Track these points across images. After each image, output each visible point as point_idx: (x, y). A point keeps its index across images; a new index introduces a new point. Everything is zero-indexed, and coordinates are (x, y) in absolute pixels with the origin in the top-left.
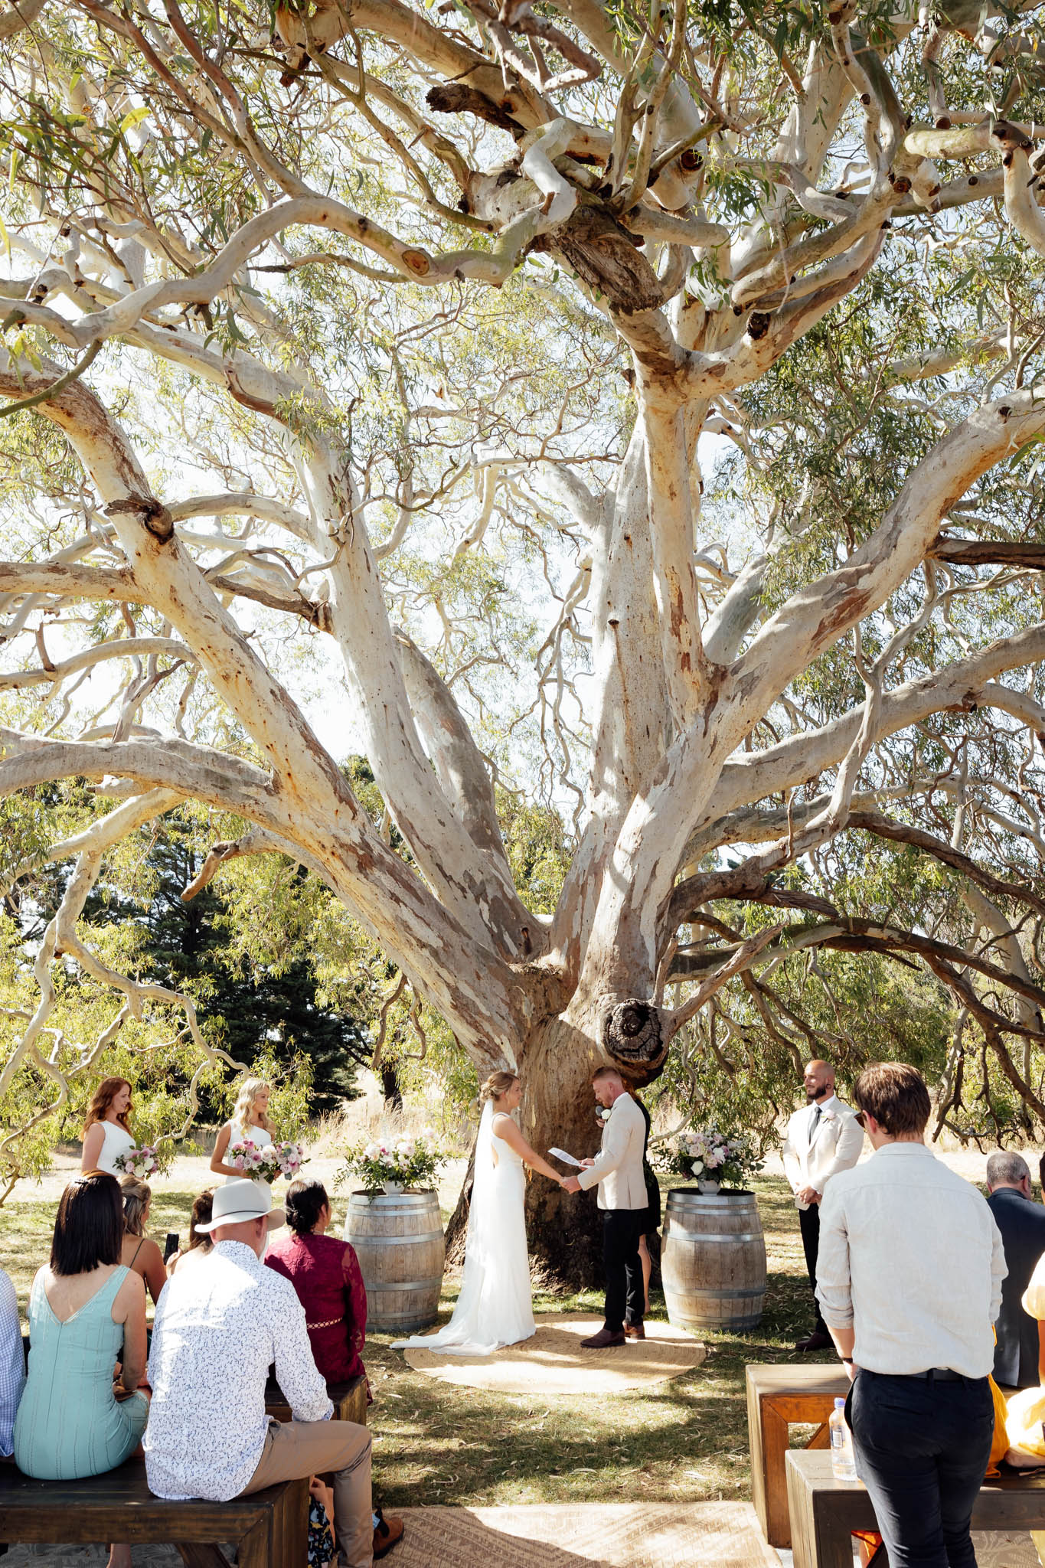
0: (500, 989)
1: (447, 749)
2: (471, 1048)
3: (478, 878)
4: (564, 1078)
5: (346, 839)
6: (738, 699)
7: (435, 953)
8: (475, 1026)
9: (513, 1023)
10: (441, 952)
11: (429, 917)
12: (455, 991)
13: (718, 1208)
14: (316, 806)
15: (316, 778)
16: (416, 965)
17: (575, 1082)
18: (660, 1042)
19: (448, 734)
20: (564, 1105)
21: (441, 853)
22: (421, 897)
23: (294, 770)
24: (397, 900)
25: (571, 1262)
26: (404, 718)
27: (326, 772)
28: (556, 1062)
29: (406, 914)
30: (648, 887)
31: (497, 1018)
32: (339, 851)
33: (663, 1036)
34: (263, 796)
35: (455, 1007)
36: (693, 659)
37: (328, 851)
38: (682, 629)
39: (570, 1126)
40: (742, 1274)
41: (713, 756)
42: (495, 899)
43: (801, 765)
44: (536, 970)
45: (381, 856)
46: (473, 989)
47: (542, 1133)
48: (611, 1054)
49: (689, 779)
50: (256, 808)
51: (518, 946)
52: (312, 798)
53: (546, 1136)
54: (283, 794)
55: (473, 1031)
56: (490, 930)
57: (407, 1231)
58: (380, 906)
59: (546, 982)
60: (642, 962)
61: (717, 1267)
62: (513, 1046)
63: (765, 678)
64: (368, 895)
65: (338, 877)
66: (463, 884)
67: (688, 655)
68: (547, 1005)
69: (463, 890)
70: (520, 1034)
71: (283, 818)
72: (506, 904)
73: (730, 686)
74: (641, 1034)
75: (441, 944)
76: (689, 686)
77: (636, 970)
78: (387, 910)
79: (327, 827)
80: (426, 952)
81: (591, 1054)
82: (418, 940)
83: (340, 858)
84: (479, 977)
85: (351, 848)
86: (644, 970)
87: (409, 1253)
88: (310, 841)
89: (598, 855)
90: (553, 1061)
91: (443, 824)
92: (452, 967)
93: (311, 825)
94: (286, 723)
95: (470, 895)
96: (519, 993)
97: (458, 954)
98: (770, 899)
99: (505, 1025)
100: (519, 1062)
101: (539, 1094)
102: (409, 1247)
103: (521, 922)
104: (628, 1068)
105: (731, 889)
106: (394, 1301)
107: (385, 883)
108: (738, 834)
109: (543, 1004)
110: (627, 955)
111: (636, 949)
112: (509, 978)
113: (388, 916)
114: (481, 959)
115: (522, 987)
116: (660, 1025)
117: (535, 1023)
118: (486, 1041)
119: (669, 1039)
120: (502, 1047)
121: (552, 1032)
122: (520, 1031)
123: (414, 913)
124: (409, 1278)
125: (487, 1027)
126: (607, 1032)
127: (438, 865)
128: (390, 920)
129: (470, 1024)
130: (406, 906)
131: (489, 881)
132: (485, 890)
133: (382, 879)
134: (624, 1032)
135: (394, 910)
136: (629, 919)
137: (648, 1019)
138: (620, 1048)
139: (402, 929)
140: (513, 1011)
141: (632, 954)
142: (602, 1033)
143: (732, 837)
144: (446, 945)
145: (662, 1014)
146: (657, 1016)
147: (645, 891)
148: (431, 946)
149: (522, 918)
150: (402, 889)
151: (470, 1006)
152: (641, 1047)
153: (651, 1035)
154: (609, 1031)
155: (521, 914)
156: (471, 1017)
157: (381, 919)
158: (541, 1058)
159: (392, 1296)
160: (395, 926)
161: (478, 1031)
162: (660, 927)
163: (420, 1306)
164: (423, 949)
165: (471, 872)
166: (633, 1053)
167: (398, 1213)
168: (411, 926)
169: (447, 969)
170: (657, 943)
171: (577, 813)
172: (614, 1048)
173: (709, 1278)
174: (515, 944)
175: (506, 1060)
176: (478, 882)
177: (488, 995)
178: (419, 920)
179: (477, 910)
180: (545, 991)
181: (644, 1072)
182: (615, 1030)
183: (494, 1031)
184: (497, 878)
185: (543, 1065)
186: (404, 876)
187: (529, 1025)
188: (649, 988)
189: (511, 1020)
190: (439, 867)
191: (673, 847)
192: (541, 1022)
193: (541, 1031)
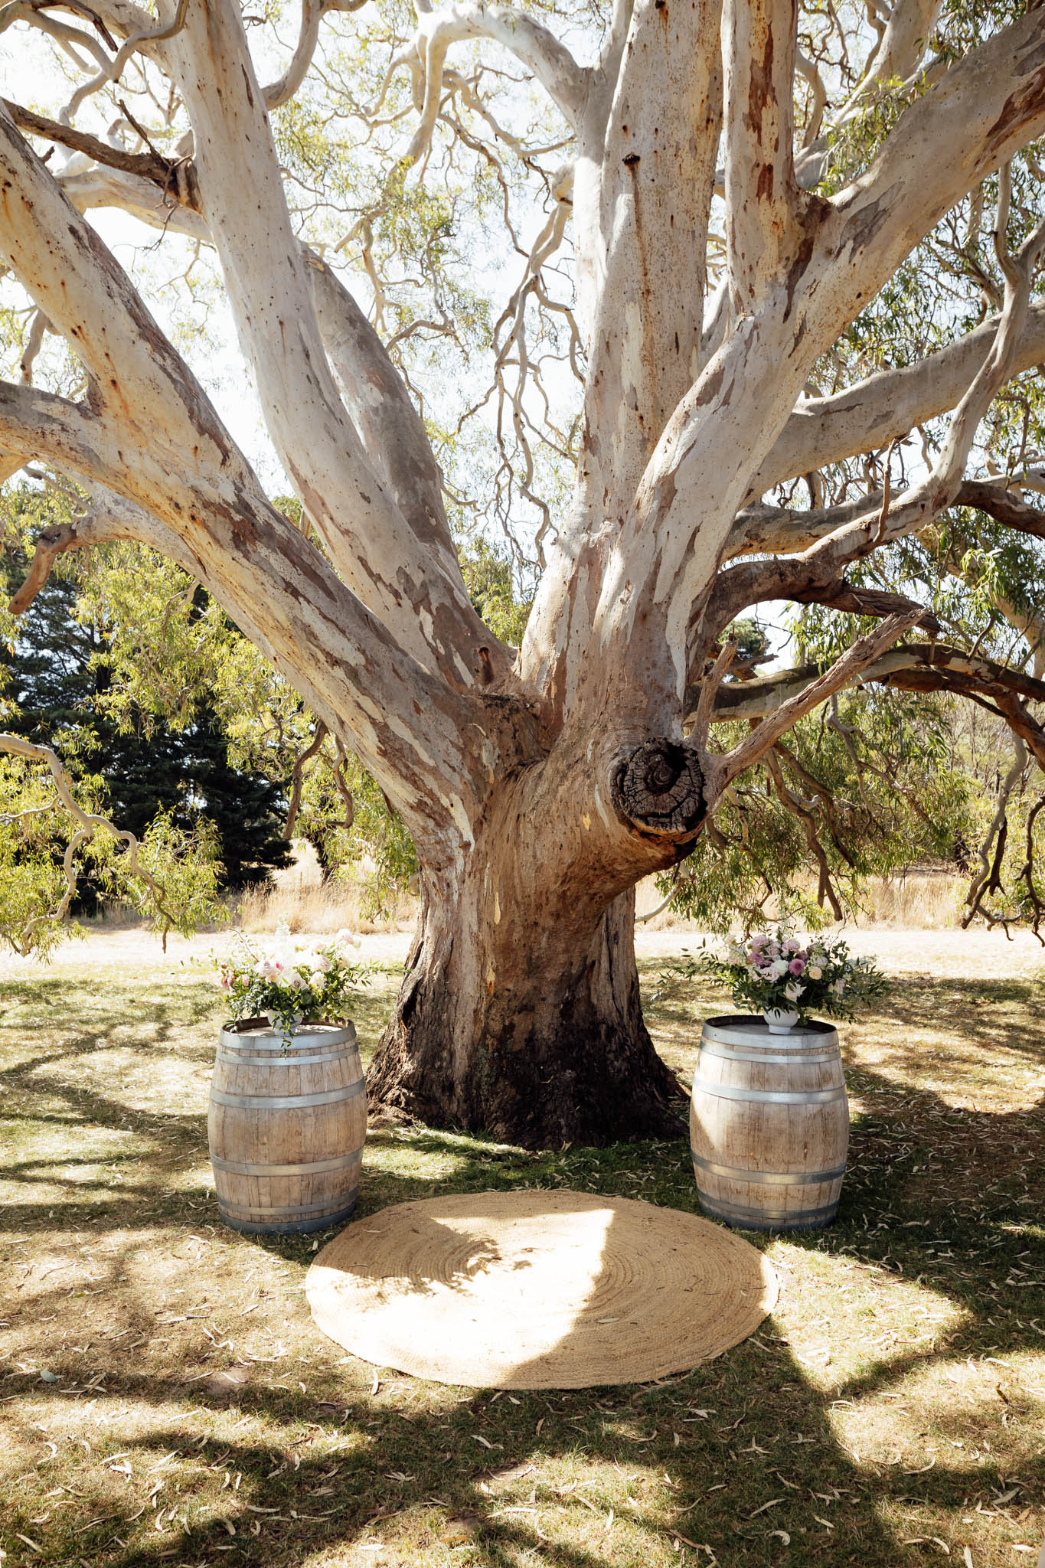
0: (450, 728)
1: (376, 410)
2: (407, 812)
3: (418, 578)
4: (544, 855)
5: (211, 493)
6: (846, 252)
7: (353, 674)
8: (413, 780)
9: (468, 777)
10: (363, 673)
11: (344, 620)
12: (382, 730)
13: (787, 1052)
14: (162, 439)
15: (157, 388)
16: (326, 691)
17: (561, 861)
18: (702, 804)
19: (376, 392)
20: (543, 894)
21: (365, 541)
22: (332, 590)
23: (122, 374)
24: (295, 593)
25: (550, 1106)
26: (309, 344)
27: (174, 381)
28: (532, 832)
29: (309, 615)
30: (681, 568)
31: (444, 769)
32: (203, 514)
33: (707, 794)
34: (74, 420)
35: (384, 753)
36: (778, 177)
37: (186, 514)
38: (766, 115)
39: (550, 922)
40: (819, 1149)
41: (797, 355)
42: (442, 607)
43: (887, 416)
44: (501, 702)
45: (268, 525)
46: (412, 728)
47: (510, 932)
48: (624, 821)
49: (755, 394)
50: (63, 438)
51: (474, 672)
52: (155, 426)
53: (516, 936)
54: (107, 418)
55: (410, 787)
56: (435, 650)
58: (269, 601)
59: (516, 718)
60: (667, 684)
61: (783, 1139)
62: (467, 810)
63: (898, 212)
64: (252, 586)
65: (204, 558)
66: (396, 586)
67: (769, 169)
68: (519, 750)
69: (396, 594)
70: (478, 791)
71: (109, 456)
72: (457, 615)
73: (832, 233)
74: (674, 790)
75: (362, 660)
76: (767, 230)
77: (658, 697)
78: (280, 607)
79: (181, 475)
80: (339, 672)
81: (587, 821)
82: (328, 655)
83: (204, 525)
84: (418, 710)
85: (220, 510)
86: (669, 696)
88: (157, 498)
90: (527, 832)
91: (367, 499)
92: (378, 695)
93: (154, 470)
94: (100, 290)
95: (407, 603)
96: (477, 733)
97: (388, 676)
98: (847, 603)
99: (457, 779)
100: (477, 831)
101: (507, 879)
102: (310, 1111)
103: (479, 640)
104: (648, 842)
105: (792, 585)
106: (289, 1190)
107: (276, 567)
108: (763, 540)
109: (513, 749)
110: (646, 673)
111: (659, 664)
112: (463, 712)
113: (282, 618)
114: (421, 684)
115: (481, 725)
116: (702, 776)
117: (501, 776)
118: (429, 802)
119: (715, 797)
120: (452, 810)
121: (527, 789)
122: (478, 788)
123: (321, 613)
124: (310, 1157)
125: (430, 782)
126: (619, 787)
127: (360, 559)
128: (286, 624)
129: (405, 778)
130: (309, 602)
131: (433, 583)
132: (427, 595)
133: (272, 560)
134: (647, 788)
135: (291, 608)
136: (649, 618)
137: (685, 767)
138: (641, 812)
139: (304, 636)
140: (468, 760)
141: (652, 672)
142: (609, 789)
143: (755, 544)
144: (370, 662)
145: (707, 761)
146: (697, 761)
147: (677, 574)
148: (347, 663)
149: (480, 634)
150: (303, 577)
151: (406, 752)
152: (674, 809)
153: (689, 791)
154: (622, 786)
155: (479, 629)
156: (407, 767)
157: (271, 623)
158: (510, 826)
159: (284, 1183)
160: (293, 633)
161: (418, 788)
162: (693, 634)
163: (328, 1195)
164: (336, 668)
165: (408, 570)
166: (662, 820)
167: (293, 1061)
168: (317, 632)
169: (372, 697)
170: (688, 658)
171: (541, 534)
172: (631, 812)
173: (770, 1156)
174: (470, 669)
175: (457, 829)
176: (418, 583)
177: (432, 735)
178: (329, 624)
179: (416, 623)
180: (516, 731)
181: (672, 849)
182: (634, 783)
183: (440, 787)
184: (444, 580)
185: (513, 837)
186: (305, 557)
187: (492, 780)
188: (676, 724)
189: (465, 772)
190: (363, 561)
191: (724, 505)
192: (510, 775)
193: (509, 788)
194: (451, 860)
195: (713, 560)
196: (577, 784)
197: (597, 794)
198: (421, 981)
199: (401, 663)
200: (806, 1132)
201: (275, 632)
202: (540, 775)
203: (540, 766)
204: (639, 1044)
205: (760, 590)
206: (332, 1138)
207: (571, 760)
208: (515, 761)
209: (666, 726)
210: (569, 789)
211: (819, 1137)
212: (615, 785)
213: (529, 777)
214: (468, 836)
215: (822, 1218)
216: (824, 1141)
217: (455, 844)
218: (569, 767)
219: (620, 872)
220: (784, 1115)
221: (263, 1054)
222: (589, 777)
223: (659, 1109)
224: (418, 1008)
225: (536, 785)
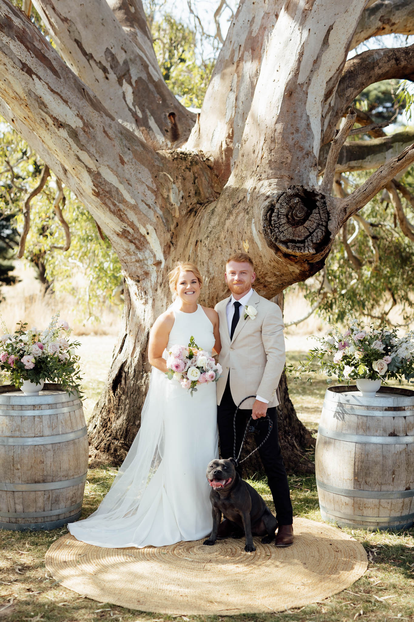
0: (146, 176)
2: (114, 238)
3: (121, 57)
7: (74, 134)
8: (119, 214)
9: (160, 212)
10: (81, 133)
11: (66, 93)
12: (96, 176)
16: (54, 147)
18: (328, 234)
21: (80, 27)
22: (57, 70)
24: (30, 72)
28: (206, 253)
29: (40, 89)
30: (319, 57)
31: (142, 206)
33: (332, 226)
35: (97, 194)
40: (403, 475)
42: (140, 80)
44: (184, 157)
45: (8, 18)
48: (272, 245)
51: (165, 131)
55: (117, 220)
56: (134, 114)
57: (47, 432)
58: (10, 78)
59: (195, 168)
60: (306, 145)
61: (378, 468)
62: (159, 237)
66: (104, 63)
68: (197, 193)
69: (105, 70)
70: (167, 223)
72: (151, 87)
74: (307, 223)
75: (81, 124)
77: (300, 154)
78: (18, 83)
80: (63, 133)
81: (246, 245)
82: (55, 119)
84: (123, 162)
86: (308, 154)
87: (50, 454)
89: (256, 28)
92: (93, 150)
95: (113, 76)
96: (167, 180)
97: (100, 136)
99: (151, 214)
100: (166, 253)
102: (49, 447)
103: (168, 107)
104: (289, 261)
105: (405, 67)
106: (35, 501)
107: (14, 51)
108: (394, 24)
109: (193, 192)
110: (291, 137)
111: (301, 130)
112: (156, 164)
113: (20, 90)
114: (125, 142)
115: (170, 174)
116: (328, 213)
117: (184, 212)
118: (131, 231)
119: (338, 230)
120: (148, 237)
121: (203, 222)
122: (167, 221)
123: (49, 87)
124: (50, 478)
125: (132, 216)
126: (268, 220)
127: (77, 41)
128: (23, 95)
129: (113, 213)
130: (40, 79)
131: (133, 61)
132: (128, 70)
133: (12, 47)
134: (288, 222)
135: (27, 83)
136: (295, 95)
137: (315, 207)
138: (283, 239)
139: (36, 105)
140: (160, 200)
141: (296, 135)
142: (262, 223)
143: (387, 27)
144: (87, 125)
145: (332, 202)
146: (325, 203)
147: (315, 62)
148: (69, 125)
149: (169, 102)
150: (35, 59)
151: (114, 193)
152: (306, 238)
153: (319, 224)
154: (270, 221)
155: (168, 98)
156: (115, 205)
157: (12, 94)
158: (191, 248)
159: (32, 495)
160: (29, 102)
161: (123, 221)
162: (327, 106)
163: (62, 505)
164: (61, 130)
165: (113, 51)
166: (298, 245)
167: (37, 413)
168: (46, 102)
169: (88, 152)
170: (323, 125)
171: (218, 12)
172: (276, 239)
173: (369, 479)
174: (161, 130)
175: (152, 251)
176: (121, 61)
177: (133, 181)
178: (55, 96)
179: (120, 93)
180: (195, 178)
181: (306, 266)
182: (279, 218)
183: (139, 220)
184: (141, 58)
185: (192, 257)
186: (36, 43)
187: (177, 215)
188: (313, 175)
189: (158, 209)
190: (78, 43)
191: (351, 8)
192: (191, 211)
193: (190, 221)
194: (147, 274)
195: (343, 51)
196: (239, 218)
197: (253, 225)
198: (126, 362)
199: (110, 126)
200: (394, 464)
201: (14, 101)
202: (213, 211)
203: (213, 205)
204: (285, 411)
205: (380, 72)
206: (65, 466)
207: (235, 201)
208: (195, 200)
209: (305, 176)
210: (233, 222)
211: (404, 467)
212: (266, 219)
213: (204, 213)
214: (160, 256)
215: (404, 523)
216: (407, 470)
217: (150, 262)
218: (234, 206)
219: (270, 283)
220: (379, 451)
221: (16, 408)
222: (248, 213)
223: (297, 455)
224: (123, 382)
225: (210, 219)
